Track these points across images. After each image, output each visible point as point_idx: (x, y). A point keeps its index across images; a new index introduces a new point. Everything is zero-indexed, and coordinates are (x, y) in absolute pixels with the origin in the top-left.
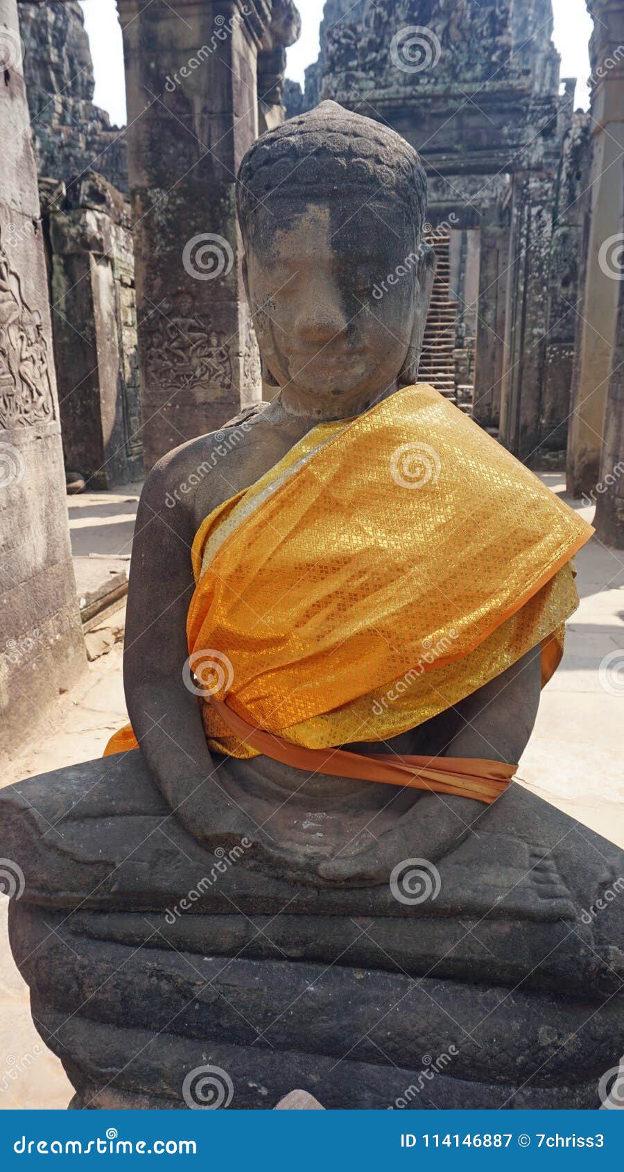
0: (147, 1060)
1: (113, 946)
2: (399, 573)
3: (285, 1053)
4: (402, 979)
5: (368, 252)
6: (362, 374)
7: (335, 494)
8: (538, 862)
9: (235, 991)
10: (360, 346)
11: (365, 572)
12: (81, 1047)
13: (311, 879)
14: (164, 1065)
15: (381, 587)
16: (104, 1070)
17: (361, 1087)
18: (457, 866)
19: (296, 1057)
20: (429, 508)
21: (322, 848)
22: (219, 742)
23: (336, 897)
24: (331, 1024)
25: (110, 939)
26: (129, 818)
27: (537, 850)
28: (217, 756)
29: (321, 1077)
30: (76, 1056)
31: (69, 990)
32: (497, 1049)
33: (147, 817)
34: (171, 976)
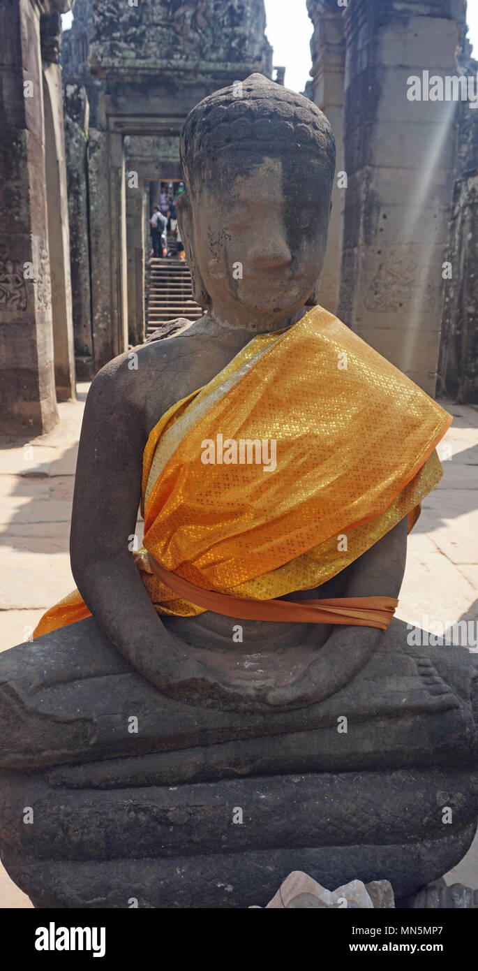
0: (129, 884)
1: (91, 793)
2: (329, 453)
3: (245, 853)
4: (329, 776)
5: (310, 198)
6: (297, 296)
7: (276, 392)
8: (423, 670)
9: (203, 810)
10: (297, 273)
11: (304, 454)
12: (68, 886)
13: (259, 707)
14: (144, 885)
15: (317, 464)
16: (90, 902)
17: (308, 868)
18: (366, 681)
19: (253, 855)
20: (345, 402)
21: (267, 681)
22: (163, 606)
23: (279, 719)
24: (283, 821)
25: (89, 786)
26: (93, 679)
27: (421, 661)
28: (165, 618)
29: (276, 867)
30: (63, 895)
31: (54, 837)
32: (409, 815)
33: (109, 677)
34: (147, 808)
